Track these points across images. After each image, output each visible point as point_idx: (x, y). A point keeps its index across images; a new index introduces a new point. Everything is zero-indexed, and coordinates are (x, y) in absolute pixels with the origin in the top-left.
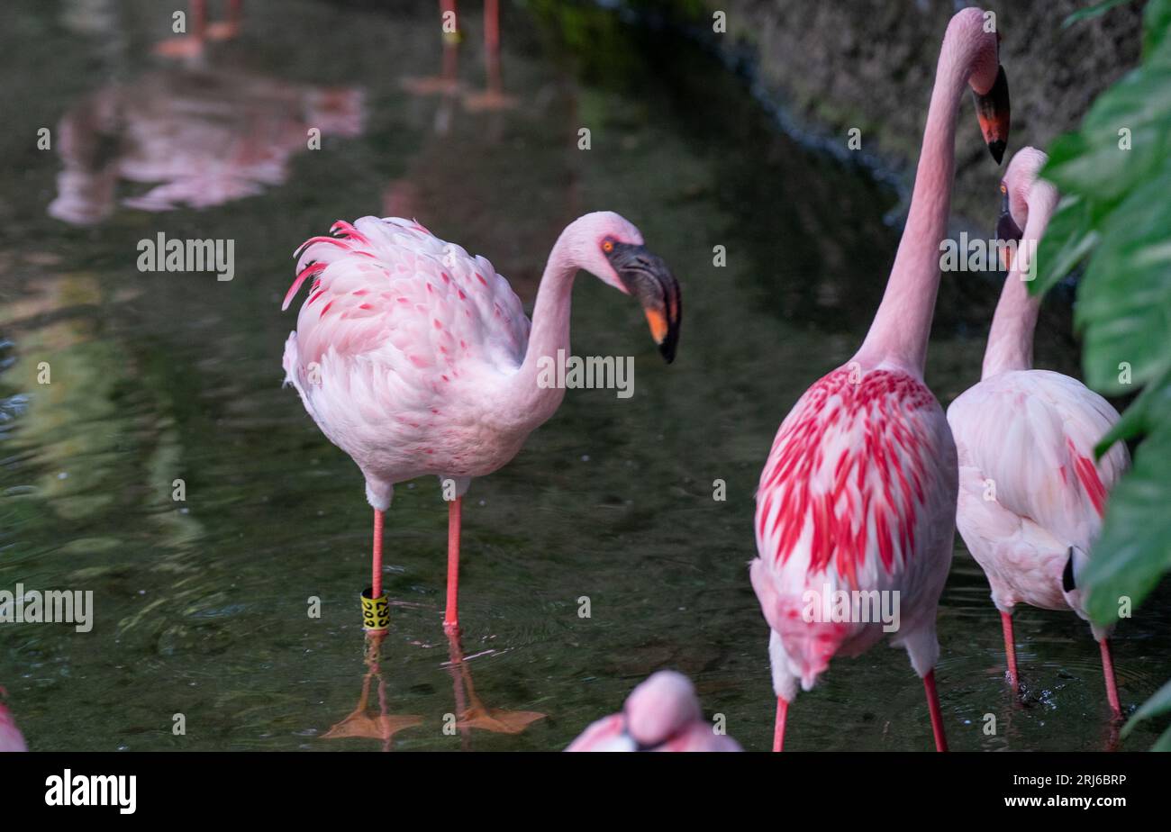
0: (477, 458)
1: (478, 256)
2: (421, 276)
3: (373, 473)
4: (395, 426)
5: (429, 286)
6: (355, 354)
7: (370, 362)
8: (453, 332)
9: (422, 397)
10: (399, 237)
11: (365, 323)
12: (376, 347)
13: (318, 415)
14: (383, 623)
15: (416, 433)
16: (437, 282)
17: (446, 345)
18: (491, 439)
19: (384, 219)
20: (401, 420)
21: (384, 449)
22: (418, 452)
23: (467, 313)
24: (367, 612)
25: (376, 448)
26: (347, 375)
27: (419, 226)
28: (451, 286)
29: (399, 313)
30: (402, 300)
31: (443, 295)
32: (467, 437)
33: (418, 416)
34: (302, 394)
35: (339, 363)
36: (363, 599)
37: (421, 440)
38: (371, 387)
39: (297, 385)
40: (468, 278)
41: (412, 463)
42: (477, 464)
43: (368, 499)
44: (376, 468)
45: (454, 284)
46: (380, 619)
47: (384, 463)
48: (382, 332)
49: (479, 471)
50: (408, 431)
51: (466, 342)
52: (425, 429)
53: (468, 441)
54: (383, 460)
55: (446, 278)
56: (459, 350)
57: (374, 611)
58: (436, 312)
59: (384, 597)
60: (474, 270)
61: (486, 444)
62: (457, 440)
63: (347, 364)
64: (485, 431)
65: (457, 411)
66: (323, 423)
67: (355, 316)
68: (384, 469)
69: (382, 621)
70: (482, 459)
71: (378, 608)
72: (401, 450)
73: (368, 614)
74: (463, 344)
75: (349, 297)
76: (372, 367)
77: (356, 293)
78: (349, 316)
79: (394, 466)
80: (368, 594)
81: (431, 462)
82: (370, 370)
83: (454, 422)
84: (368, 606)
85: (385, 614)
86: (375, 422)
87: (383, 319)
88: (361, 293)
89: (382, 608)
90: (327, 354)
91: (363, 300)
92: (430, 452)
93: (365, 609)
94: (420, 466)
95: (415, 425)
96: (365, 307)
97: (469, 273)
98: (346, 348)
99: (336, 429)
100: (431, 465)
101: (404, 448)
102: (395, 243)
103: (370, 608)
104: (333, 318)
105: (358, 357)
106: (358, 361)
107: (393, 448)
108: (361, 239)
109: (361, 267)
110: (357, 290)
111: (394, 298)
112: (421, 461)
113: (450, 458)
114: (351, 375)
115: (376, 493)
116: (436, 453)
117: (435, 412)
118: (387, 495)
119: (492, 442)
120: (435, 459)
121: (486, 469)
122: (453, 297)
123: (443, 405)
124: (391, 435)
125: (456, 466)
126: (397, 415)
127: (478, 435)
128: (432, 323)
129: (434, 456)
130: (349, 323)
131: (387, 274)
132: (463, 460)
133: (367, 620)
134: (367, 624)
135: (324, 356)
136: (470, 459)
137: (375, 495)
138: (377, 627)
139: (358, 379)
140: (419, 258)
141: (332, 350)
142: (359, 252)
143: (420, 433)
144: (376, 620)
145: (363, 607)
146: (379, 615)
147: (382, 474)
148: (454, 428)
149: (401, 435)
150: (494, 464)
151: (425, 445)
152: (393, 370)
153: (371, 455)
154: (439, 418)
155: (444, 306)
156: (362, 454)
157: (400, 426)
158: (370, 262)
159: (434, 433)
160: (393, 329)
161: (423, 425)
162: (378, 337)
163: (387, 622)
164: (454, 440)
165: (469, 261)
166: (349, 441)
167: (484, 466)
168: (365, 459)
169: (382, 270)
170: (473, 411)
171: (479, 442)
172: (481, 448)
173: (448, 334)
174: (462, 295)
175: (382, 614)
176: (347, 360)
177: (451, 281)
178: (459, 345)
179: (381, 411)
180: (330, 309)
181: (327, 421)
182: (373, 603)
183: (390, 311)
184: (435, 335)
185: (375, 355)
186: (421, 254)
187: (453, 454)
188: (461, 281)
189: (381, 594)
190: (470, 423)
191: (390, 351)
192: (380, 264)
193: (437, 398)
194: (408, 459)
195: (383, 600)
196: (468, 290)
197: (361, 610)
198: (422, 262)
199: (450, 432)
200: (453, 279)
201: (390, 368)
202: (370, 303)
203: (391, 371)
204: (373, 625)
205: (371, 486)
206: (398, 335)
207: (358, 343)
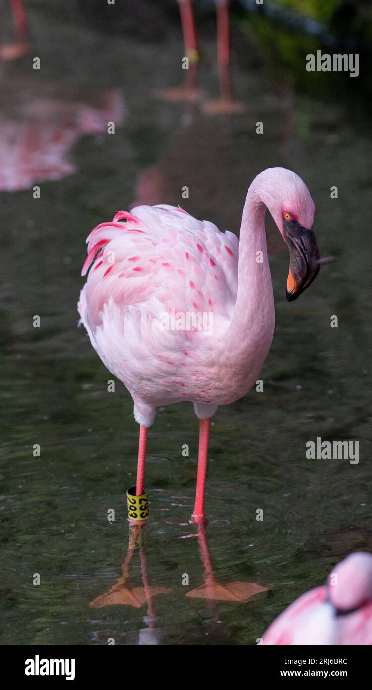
0: (219, 392)
1: (227, 232)
2: (181, 246)
3: (140, 398)
4: (156, 362)
5: (187, 255)
6: (128, 305)
7: (139, 311)
8: (204, 292)
9: (177, 342)
10: (163, 218)
11: (138, 281)
12: (144, 300)
13: (100, 351)
14: (144, 515)
15: (172, 369)
16: (193, 251)
17: (198, 302)
18: (229, 376)
19: (153, 206)
20: (160, 358)
21: (148, 380)
22: (174, 384)
23: (216, 277)
24: (131, 506)
25: (142, 379)
26: (122, 321)
27: (182, 210)
28: (204, 255)
29: (163, 274)
30: (166, 264)
31: (198, 261)
32: (209, 376)
33: (174, 356)
34: (90, 334)
35: (116, 310)
36: (128, 495)
37: (174, 374)
38: (139, 331)
39: (86, 325)
40: (218, 249)
41: (170, 392)
42: (218, 396)
43: (135, 417)
44: (142, 394)
45: (206, 253)
46: (142, 512)
47: (149, 390)
48: (149, 289)
49: (221, 401)
50: (165, 367)
51: (213, 301)
52: (178, 366)
53: (212, 379)
54: (148, 388)
55: (201, 248)
56: (207, 306)
57: (137, 505)
58: (192, 276)
59: (145, 495)
60: (223, 244)
61: (225, 381)
62: (202, 378)
63: (122, 313)
64: (224, 371)
65: (202, 355)
66: (103, 357)
67: (129, 276)
68: (149, 395)
69: (143, 513)
70: (223, 392)
71: (140, 503)
72: (161, 381)
73: (133, 508)
74: (210, 302)
75: (125, 262)
76: (140, 315)
77: (130, 259)
78: (125, 275)
79: (156, 393)
80: (133, 492)
81: (184, 393)
82: (139, 317)
83: (199, 363)
84: (133, 502)
85: (146, 508)
86: (142, 358)
87: (150, 278)
88: (133, 259)
89: (144, 503)
90: (107, 304)
91: (135, 265)
92: (183, 385)
93: (130, 504)
94: (175, 395)
95: (170, 363)
96: (137, 269)
97: (219, 246)
98: (122, 300)
99: (113, 362)
100: (184, 394)
101: (163, 380)
102: (161, 223)
103: (135, 503)
104: (113, 278)
105: (130, 307)
106: (130, 310)
107: (154, 379)
108: (135, 221)
109: (134, 241)
110: (131, 257)
111: (160, 262)
112: (176, 391)
113: (197, 391)
114: (125, 320)
115: (142, 413)
116: (187, 386)
117: (186, 354)
118: (151, 415)
119: (230, 379)
120: (186, 390)
121: (226, 401)
122: (205, 263)
123: (192, 349)
124: (153, 369)
125: (203, 397)
126: (157, 354)
127: (218, 374)
128: (188, 285)
129: (185, 388)
130: (125, 280)
131: (154, 244)
132: (208, 393)
133: (131, 512)
134: (132, 515)
135: (105, 305)
136: (213, 392)
137: (141, 415)
138: (139, 518)
139: (130, 324)
140: (180, 232)
141: (111, 301)
142: (134, 230)
143: (175, 369)
144: (138, 512)
145: (129, 502)
146: (141, 509)
147: (148, 399)
148: (200, 368)
149: (160, 370)
150: (231, 397)
151: (178, 379)
152: (157, 319)
153: (139, 383)
154: (189, 360)
155: (198, 270)
156: (132, 382)
157: (159, 362)
158: (141, 237)
159: (184, 370)
160: (157, 287)
161: (177, 364)
162: (146, 292)
163: (147, 514)
164: (200, 378)
165: (220, 236)
166: (122, 372)
167: (224, 398)
168: (134, 386)
169: (150, 241)
170: (213, 354)
171: (219, 380)
172: (221, 385)
173: (200, 293)
174: (213, 263)
175: (143, 508)
176: (122, 309)
177: (205, 251)
178: (207, 302)
179: (146, 350)
180: (111, 271)
181: (107, 356)
182: (137, 499)
183: (156, 272)
184: (190, 293)
185: (143, 306)
186: (181, 229)
187: (199, 388)
188: (213, 251)
189: (143, 493)
190: (212, 365)
191: (154, 303)
192: (149, 237)
193: (187, 343)
194: (166, 388)
195: (144, 497)
196: (218, 258)
197: (127, 504)
198: (182, 235)
199: (197, 371)
200: (206, 249)
201: (154, 317)
202: (140, 267)
203: (155, 319)
204: (136, 516)
205: (138, 407)
206: (161, 291)
207: (130, 296)
